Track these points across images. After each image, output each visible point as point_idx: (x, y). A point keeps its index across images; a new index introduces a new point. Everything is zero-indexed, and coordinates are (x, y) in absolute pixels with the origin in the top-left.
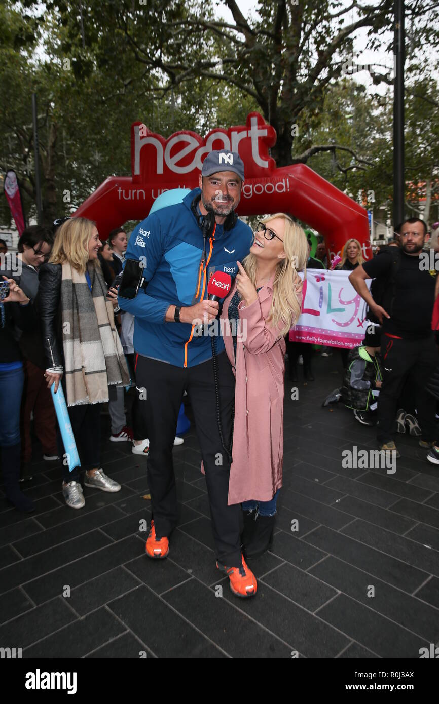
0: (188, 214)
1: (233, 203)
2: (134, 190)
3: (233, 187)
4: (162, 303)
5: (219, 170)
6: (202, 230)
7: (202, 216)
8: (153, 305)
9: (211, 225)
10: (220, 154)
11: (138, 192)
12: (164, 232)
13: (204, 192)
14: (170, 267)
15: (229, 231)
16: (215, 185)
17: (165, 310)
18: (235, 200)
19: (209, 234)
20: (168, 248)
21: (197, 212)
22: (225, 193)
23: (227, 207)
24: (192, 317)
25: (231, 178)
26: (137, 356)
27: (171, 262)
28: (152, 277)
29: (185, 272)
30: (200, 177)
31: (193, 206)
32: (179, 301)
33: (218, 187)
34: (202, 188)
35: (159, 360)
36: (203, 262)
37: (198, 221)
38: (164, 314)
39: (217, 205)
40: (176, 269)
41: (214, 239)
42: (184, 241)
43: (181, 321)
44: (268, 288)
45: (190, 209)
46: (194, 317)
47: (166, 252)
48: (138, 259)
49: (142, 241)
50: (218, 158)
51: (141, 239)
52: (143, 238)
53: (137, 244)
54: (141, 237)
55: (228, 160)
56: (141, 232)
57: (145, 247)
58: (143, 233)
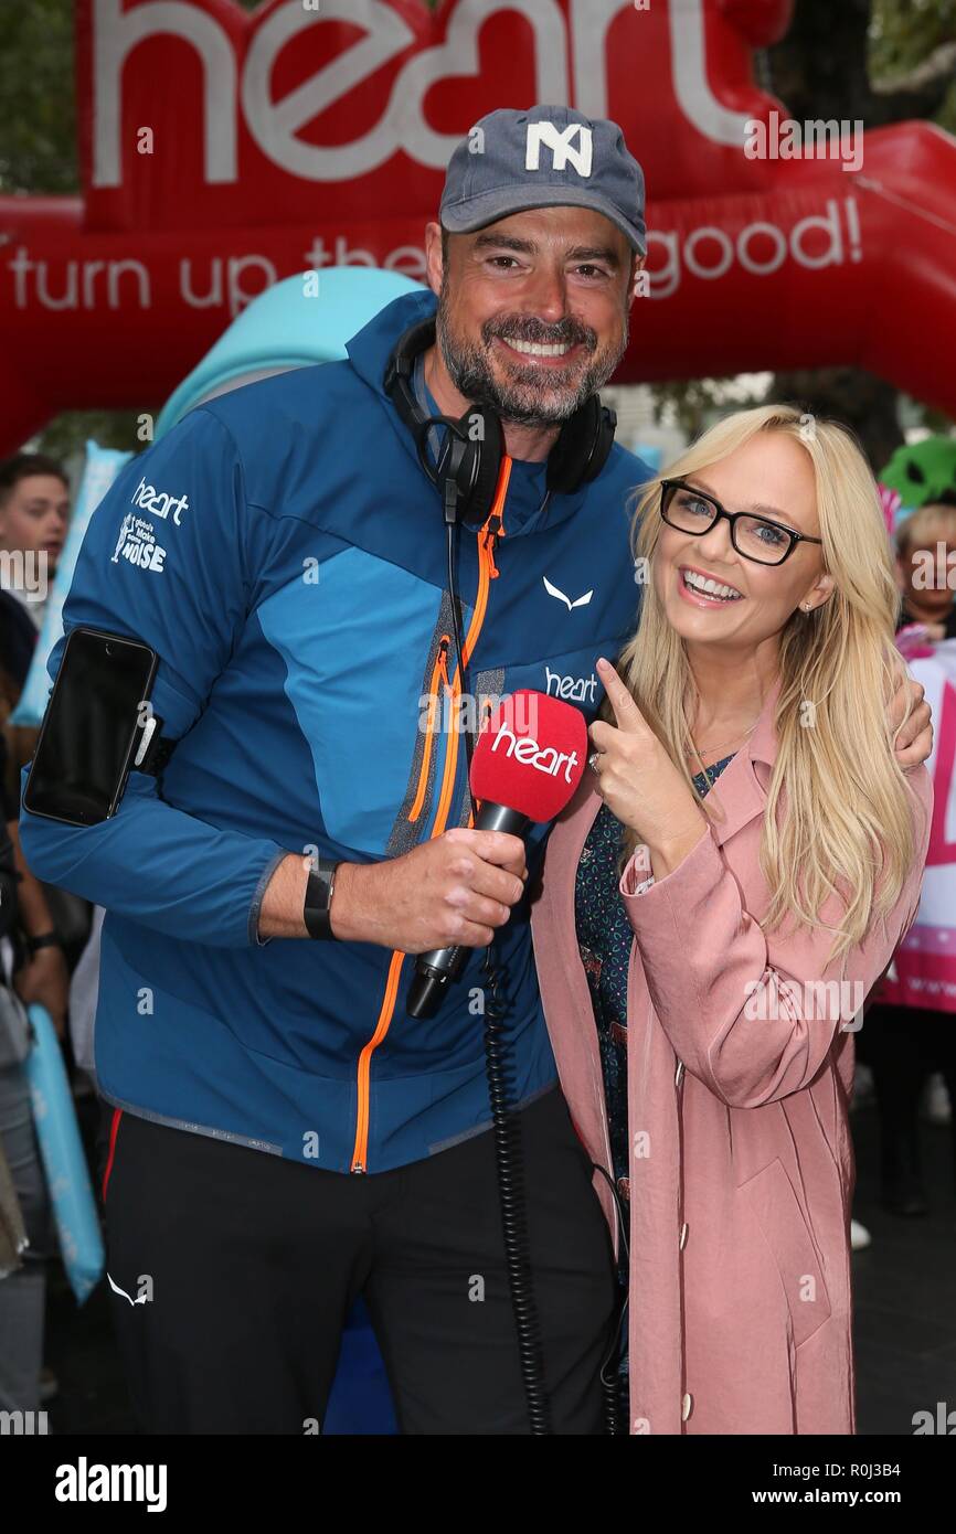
0: (374, 416)
1: (595, 358)
2: (93, 259)
3: (588, 282)
4: (243, 847)
5: (520, 204)
6: (440, 489)
7: (438, 420)
8: (200, 853)
9: (483, 463)
10: (532, 128)
11: (115, 270)
12: (256, 497)
13: (448, 302)
14: (283, 672)
15: (574, 490)
16: (503, 272)
17: (257, 875)
18: (603, 342)
19: (474, 505)
20: (275, 578)
21: (416, 405)
22: (553, 311)
23: (564, 383)
24: (391, 910)
25: (580, 241)
26: (117, 1120)
27: (290, 647)
28: (195, 722)
29: (357, 697)
30: (434, 235)
31: (397, 376)
32: (326, 836)
33: (521, 284)
34: (444, 286)
35: (228, 1137)
36: (444, 645)
37: (422, 442)
38: (250, 897)
39: (510, 370)
40: (315, 679)
41: (501, 533)
42: (353, 545)
43: (336, 929)
44: (753, 763)
45: (381, 391)
46: (400, 910)
47: (267, 598)
48: (127, 627)
49: (146, 543)
50: (522, 147)
51: (140, 533)
52: (150, 528)
53: (121, 556)
54: (143, 524)
55: (570, 153)
56: (142, 498)
57: (160, 569)
58: (154, 505)
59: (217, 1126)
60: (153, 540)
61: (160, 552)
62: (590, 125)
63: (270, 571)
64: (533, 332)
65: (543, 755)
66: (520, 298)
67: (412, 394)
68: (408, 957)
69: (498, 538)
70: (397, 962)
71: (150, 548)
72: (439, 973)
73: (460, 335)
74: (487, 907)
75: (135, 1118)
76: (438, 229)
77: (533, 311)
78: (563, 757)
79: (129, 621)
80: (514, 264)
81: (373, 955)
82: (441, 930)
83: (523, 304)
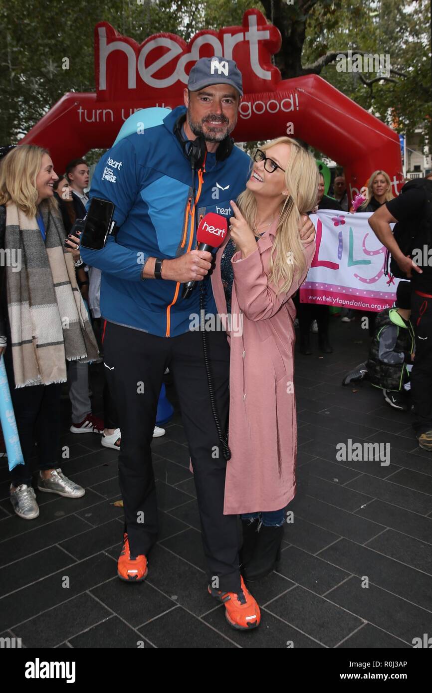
0: (170, 139)
1: (229, 126)
2: (99, 109)
3: (228, 105)
5: (210, 83)
6: (190, 160)
7: (188, 141)
8: (126, 257)
9: (201, 153)
10: (212, 62)
12: (140, 162)
13: (191, 111)
14: (147, 208)
15: (223, 160)
16: (205, 102)
18: (231, 122)
19: (198, 165)
20: (145, 184)
21: (182, 137)
22: (219, 112)
23: (221, 131)
24: (177, 272)
25: (226, 93)
26: (106, 322)
27: (149, 202)
28: (125, 221)
29: (168, 215)
30: (186, 92)
31: (177, 129)
32: (159, 251)
33: (210, 105)
34: (189, 106)
35: (134, 328)
36: (190, 201)
37: (184, 148)
38: (141, 269)
39: (208, 128)
40: (156, 210)
41: (204, 171)
42: (165, 175)
43: (163, 277)
44: (270, 235)
45: (173, 133)
46: (179, 272)
47: (143, 189)
48: (106, 197)
49: (111, 175)
50: (210, 68)
51: (109, 172)
52: (112, 171)
53: (104, 178)
54: (110, 170)
55: (222, 69)
56: (109, 163)
57: (115, 182)
58: (113, 165)
59: (131, 325)
60: (113, 174)
61: (115, 177)
62: (228, 61)
63: (143, 182)
64: (214, 118)
65: (216, 230)
66: (210, 109)
67: (181, 133)
68: (181, 284)
69: (203, 173)
70: (178, 284)
71: (112, 176)
72: (190, 288)
73: (195, 120)
74: (202, 271)
75: (110, 323)
76: (187, 90)
77: (213, 112)
78: (221, 231)
79: (107, 196)
80: (208, 100)
81: (172, 283)
82: (190, 277)
83: (211, 111)
